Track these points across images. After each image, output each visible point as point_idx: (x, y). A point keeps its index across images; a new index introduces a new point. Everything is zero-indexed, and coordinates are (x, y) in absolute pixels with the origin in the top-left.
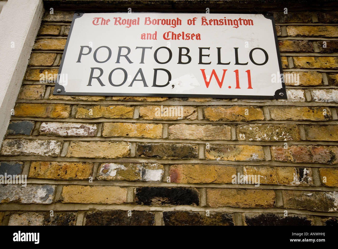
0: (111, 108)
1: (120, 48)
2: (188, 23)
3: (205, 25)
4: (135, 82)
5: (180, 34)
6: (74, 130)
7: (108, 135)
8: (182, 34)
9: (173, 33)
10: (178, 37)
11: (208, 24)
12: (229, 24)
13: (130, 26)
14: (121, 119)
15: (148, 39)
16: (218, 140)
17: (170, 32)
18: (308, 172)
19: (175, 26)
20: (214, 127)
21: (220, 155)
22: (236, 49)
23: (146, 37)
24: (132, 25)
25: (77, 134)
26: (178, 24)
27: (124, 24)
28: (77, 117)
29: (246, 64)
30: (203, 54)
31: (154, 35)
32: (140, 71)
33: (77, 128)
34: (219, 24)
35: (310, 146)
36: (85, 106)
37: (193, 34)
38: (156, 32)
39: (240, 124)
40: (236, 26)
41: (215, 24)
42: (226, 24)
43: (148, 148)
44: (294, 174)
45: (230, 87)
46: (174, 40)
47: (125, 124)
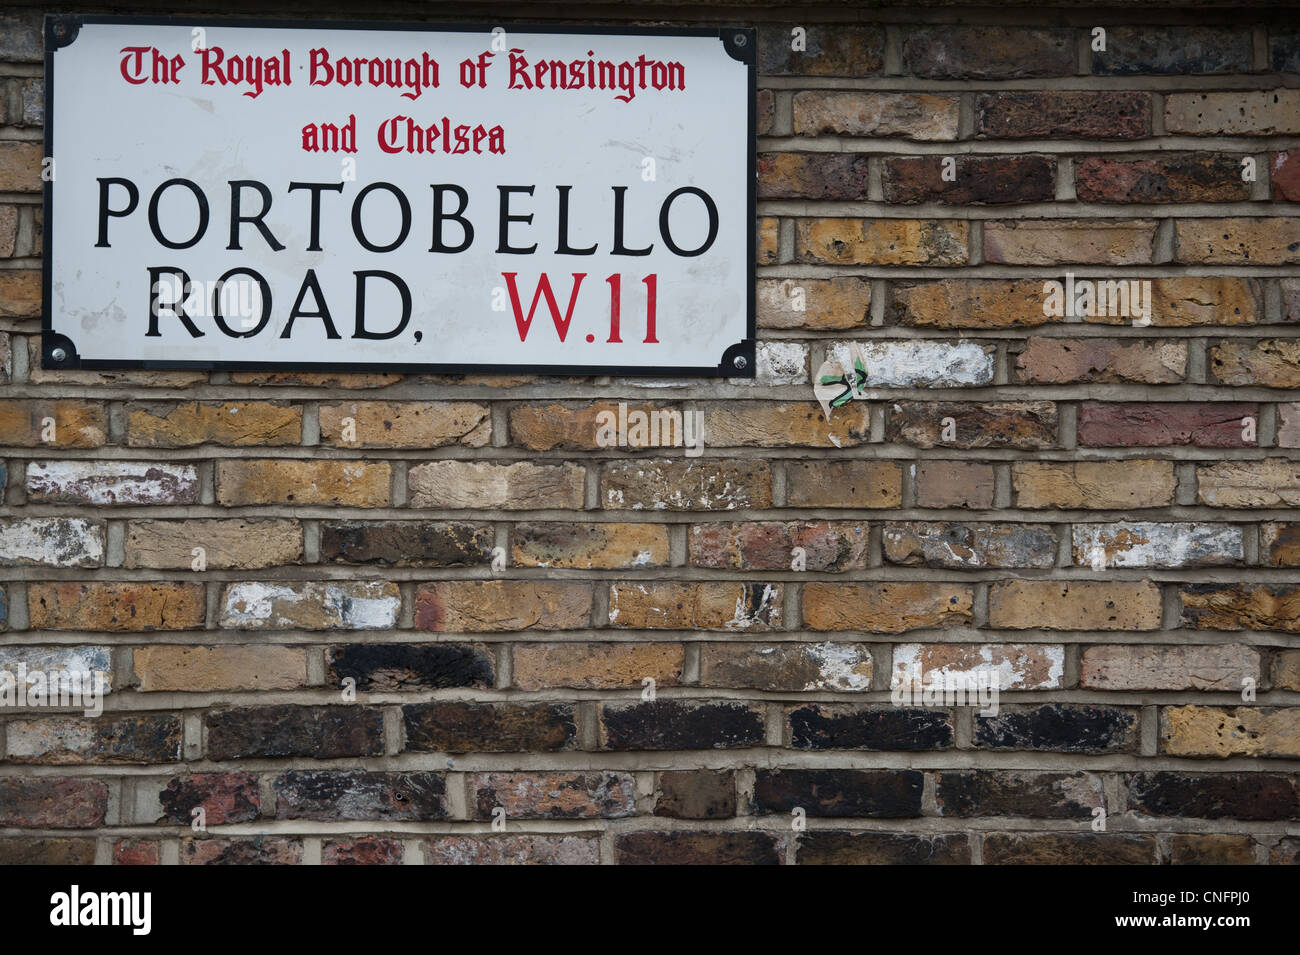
0: (234, 411)
1: (236, 186)
2: (463, 81)
3: (520, 87)
4: (297, 320)
5: (434, 128)
6: (131, 484)
7: (235, 500)
8: (440, 128)
9: (410, 122)
10: (430, 140)
11: (530, 86)
12: (602, 86)
13: (260, 89)
14: (267, 446)
15: (325, 148)
16: (548, 509)
17: (401, 118)
18: (774, 594)
19: (419, 92)
20: (540, 469)
21: (551, 553)
22: (620, 192)
23: (320, 144)
24: (265, 85)
25: (141, 497)
26: (426, 84)
27: (236, 82)
28: (130, 444)
29: (647, 252)
30: (511, 213)
31: (348, 132)
32: (311, 280)
33: (139, 479)
34: (568, 83)
35: (792, 524)
36: (148, 406)
37: (480, 128)
38: (352, 118)
39: (612, 460)
40: (626, 93)
41: (554, 85)
42: (592, 85)
43: (353, 538)
44: (739, 600)
45: (590, 338)
46: (416, 152)
47: (281, 464)
